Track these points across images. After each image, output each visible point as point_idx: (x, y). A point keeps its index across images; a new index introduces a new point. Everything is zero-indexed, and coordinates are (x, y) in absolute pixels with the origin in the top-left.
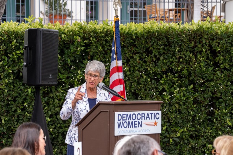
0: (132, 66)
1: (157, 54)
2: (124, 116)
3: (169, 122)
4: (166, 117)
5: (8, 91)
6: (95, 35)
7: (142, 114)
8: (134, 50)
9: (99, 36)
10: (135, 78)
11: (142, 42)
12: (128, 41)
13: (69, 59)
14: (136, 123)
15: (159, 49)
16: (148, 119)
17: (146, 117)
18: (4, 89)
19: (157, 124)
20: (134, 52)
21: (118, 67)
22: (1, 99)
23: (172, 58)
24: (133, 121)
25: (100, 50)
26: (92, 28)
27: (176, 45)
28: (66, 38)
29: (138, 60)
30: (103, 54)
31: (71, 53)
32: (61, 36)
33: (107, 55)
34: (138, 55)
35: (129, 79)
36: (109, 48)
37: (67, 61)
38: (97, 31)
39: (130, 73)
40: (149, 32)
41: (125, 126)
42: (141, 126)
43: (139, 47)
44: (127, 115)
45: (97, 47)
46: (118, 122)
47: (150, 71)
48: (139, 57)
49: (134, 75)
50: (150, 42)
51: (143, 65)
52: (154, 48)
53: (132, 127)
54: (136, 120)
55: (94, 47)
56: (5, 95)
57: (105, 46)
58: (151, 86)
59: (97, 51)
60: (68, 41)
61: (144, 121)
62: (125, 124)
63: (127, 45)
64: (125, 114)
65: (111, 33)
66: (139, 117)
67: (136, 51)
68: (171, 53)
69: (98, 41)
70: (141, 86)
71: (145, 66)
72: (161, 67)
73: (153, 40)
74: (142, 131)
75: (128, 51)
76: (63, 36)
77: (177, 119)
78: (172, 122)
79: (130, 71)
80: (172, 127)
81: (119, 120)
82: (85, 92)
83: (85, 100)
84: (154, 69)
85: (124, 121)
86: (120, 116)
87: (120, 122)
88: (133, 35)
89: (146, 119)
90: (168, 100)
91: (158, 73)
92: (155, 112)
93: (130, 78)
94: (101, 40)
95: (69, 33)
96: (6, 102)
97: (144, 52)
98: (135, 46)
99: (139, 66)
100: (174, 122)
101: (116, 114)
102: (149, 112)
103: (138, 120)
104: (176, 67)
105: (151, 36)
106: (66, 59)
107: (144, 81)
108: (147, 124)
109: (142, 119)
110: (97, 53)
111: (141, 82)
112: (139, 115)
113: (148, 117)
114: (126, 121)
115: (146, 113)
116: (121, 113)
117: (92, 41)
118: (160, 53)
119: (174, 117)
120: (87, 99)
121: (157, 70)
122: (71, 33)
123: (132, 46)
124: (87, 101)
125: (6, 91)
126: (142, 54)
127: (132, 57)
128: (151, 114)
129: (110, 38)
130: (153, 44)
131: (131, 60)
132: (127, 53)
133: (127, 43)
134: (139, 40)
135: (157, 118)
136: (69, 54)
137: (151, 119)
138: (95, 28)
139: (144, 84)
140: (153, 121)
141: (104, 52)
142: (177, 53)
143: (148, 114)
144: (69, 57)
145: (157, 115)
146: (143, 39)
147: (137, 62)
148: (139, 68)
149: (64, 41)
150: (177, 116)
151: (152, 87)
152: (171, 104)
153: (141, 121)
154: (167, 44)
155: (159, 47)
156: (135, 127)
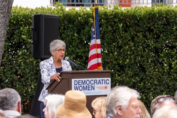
0: (136, 42)
1: (158, 32)
2: (80, 82)
3: (168, 88)
4: (166, 84)
5: (36, 63)
6: (106, 17)
7: (95, 80)
8: (138, 29)
9: (109, 18)
10: (139, 52)
11: (145, 22)
12: (133, 22)
13: (85, 37)
14: (89, 87)
15: (160, 28)
16: (100, 84)
17: (98, 82)
18: (33, 61)
19: (107, 88)
20: (138, 30)
21: (97, 45)
22: (31, 69)
23: (170, 35)
24: (87, 85)
25: (109, 29)
26: (104, 11)
27: (174, 25)
28: (82, 20)
29: (141, 37)
30: (112, 32)
31: (85, 32)
32: (78, 18)
33: (115, 33)
34: (142, 33)
35: (133, 53)
36: (117, 27)
37: (83, 38)
38: (108, 14)
39: (135, 48)
40: (150, 14)
41: (81, 89)
42: (94, 89)
43: (142, 26)
44: (82, 81)
45: (107, 27)
46: (74, 86)
47: (151, 46)
48: (143, 34)
49: (138, 50)
50: (152, 22)
51: (146, 42)
52: (155, 28)
53: (87, 90)
54: (90, 84)
55: (105, 27)
56: (34, 66)
57: (114, 26)
58: (152, 58)
59: (107, 31)
60: (84, 22)
61: (96, 85)
62: (81, 87)
63: (132, 25)
64: (80, 81)
65: (119, 15)
66: (92, 82)
67: (140, 30)
68: (170, 31)
69: (108, 22)
70: (144, 58)
71: (147, 42)
72: (162, 43)
73: (154, 20)
74: (94, 93)
75: (133, 30)
76: (79, 18)
77: (175, 86)
78: (171, 89)
79: (135, 47)
80: (172, 93)
81: (75, 85)
82: (53, 64)
83: (54, 70)
84: (155, 44)
85: (79, 86)
86: (76, 82)
87: (76, 87)
88: (138, 17)
89: (98, 84)
90: (167, 70)
91: (158, 48)
92: (106, 79)
93: (135, 52)
94: (111, 21)
95: (84, 16)
96: (34, 71)
97: (147, 31)
98: (139, 26)
99: (142, 42)
100: (173, 89)
101: (73, 80)
102: (101, 79)
103: (91, 85)
104: (174, 42)
105: (153, 17)
106: (82, 37)
107: (146, 55)
108: (98, 87)
109: (95, 84)
110: (107, 32)
111: (144, 56)
112: (92, 81)
113: (99, 82)
114: (81, 85)
115: (98, 79)
116: (77, 80)
117: (103, 23)
118: (160, 31)
119: (173, 84)
120: (55, 69)
121: (157, 45)
122: (86, 16)
123: (136, 26)
124: (55, 71)
125: (35, 62)
126: (145, 32)
127: (136, 35)
128: (102, 80)
129: (118, 20)
130: (154, 24)
131: (135, 38)
132: (132, 32)
133: (132, 23)
134: (142, 21)
135: (107, 83)
136: (84, 33)
137: (102, 84)
138: (106, 11)
139: (146, 57)
140: (104, 85)
141: (112, 31)
142: (175, 31)
143: (99, 80)
144: (84, 35)
145: (107, 81)
146: (145, 20)
147: (140, 39)
148: (143, 44)
149: (80, 22)
150: (175, 84)
151: (153, 60)
152: (170, 73)
153: (94, 86)
154: (167, 24)
155: (159, 26)
156: (88, 90)
